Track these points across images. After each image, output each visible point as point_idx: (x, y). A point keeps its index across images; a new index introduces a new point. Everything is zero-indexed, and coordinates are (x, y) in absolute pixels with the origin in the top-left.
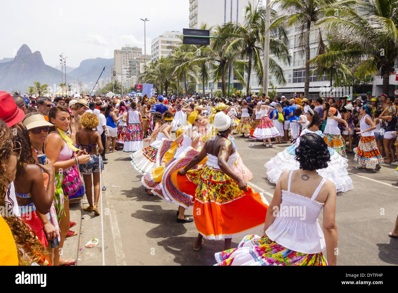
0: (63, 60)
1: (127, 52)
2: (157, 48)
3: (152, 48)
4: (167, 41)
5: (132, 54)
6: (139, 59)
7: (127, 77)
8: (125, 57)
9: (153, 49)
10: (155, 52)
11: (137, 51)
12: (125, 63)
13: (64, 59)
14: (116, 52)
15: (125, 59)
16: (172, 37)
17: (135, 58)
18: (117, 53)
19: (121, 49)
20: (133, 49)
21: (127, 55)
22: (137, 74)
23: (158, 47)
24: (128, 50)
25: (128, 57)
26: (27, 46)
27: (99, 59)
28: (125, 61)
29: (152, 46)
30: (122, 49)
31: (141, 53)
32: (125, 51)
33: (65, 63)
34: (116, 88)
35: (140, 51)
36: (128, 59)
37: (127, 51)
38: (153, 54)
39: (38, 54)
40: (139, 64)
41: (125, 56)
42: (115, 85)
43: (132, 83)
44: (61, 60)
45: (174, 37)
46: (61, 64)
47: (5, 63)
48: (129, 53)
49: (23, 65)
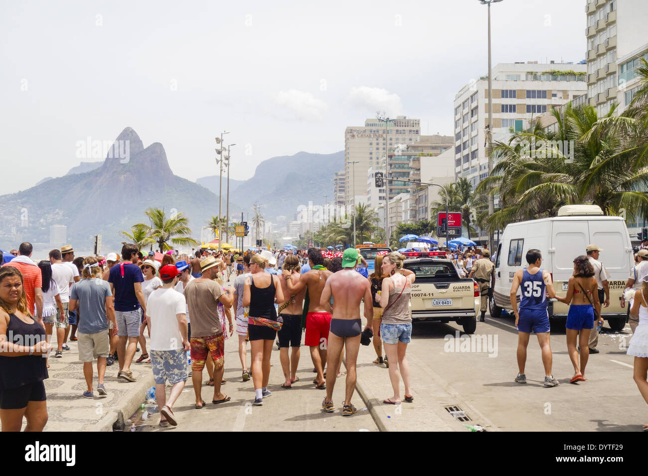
0: (225, 153)
1: (381, 132)
2: (474, 111)
3: (456, 114)
4: (503, 91)
5: (393, 135)
6: (414, 148)
7: (380, 198)
8: (375, 146)
9: (458, 116)
10: (466, 124)
11: (407, 129)
12: (374, 160)
13: (225, 149)
14: (351, 133)
15: (374, 151)
16: (517, 79)
17: (402, 147)
18: (353, 136)
19: (364, 125)
20: (396, 123)
21: (381, 141)
22: (410, 187)
23: (477, 107)
24: (380, 125)
25: (381, 146)
26: (132, 132)
27: (302, 156)
28: (374, 156)
29: (456, 109)
30: (367, 125)
31: (417, 132)
32: (374, 128)
33: (226, 162)
34: (362, 229)
35: (415, 129)
36: (381, 151)
37: (379, 128)
38: (458, 130)
39: (157, 150)
40: (418, 160)
41: (374, 141)
42: (360, 220)
43: (398, 214)
44: (219, 152)
45: (523, 77)
46: (218, 162)
47: (83, 176)
48: (384, 136)
49: (122, 178)
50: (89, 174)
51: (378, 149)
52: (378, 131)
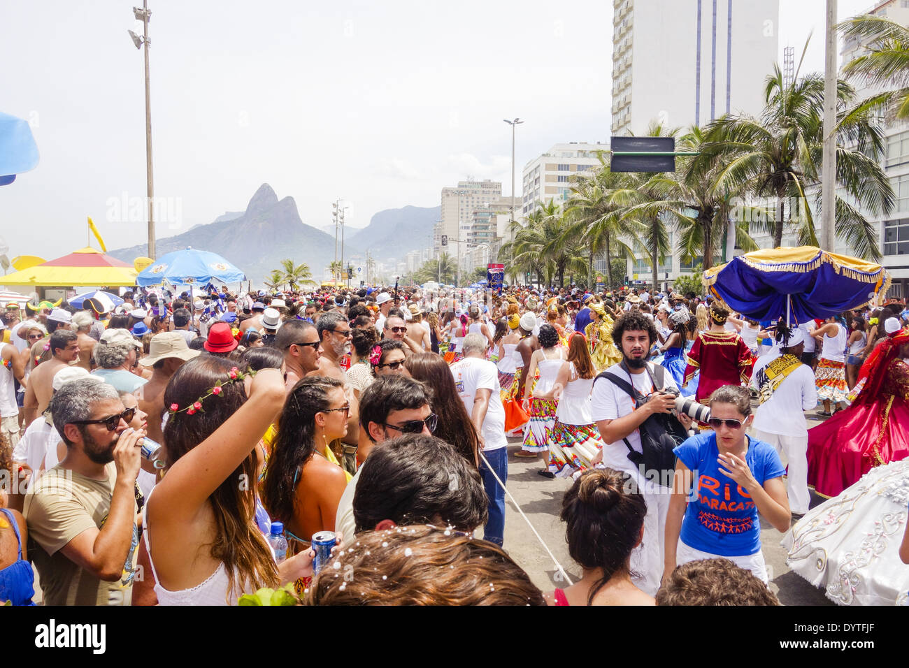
0: (340, 214)
1: (470, 193)
2: (536, 181)
3: (524, 182)
4: (559, 165)
5: (481, 196)
6: (495, 206)
7: (468, 245)
8: (465, 203)
9: (526, 184)
10: (531, 191)
11: (491, 189)
12: (465, 215)
13: (341, 211)
14: (446, 193)
15: (465, 208)
16: (571, 155)
17: (486, 205)
18: (448, 195)
19: (456, 186)
20: (483, 185)
21: (470, 199)
22: (490, 238)
23: (539, 178)
24: (471, 187)
25: (470, 203)
26: (269, 187)
27: (409, 209)
28: (464, 211)
29: (524, 178)
30: (460, 186)
31: (499, 193)
32: (464, 189)
33: (342, 220)
34: (445, 272)
35: (498, 190)
36: (470, 207)
37: (469, 189)
38: (526, 194)
39: (289, 203)
40: (495, 217)
41: (465, 200)
42: (444, 265)
43: (480, 259)
44: (335, 214)
45: (575, 155)
46: (334, 221)
47: (228, 223)
48: (474, 195)
49: (260, 225)
50: (233, 222)
51: (467, 206)
52: (468, 192)
